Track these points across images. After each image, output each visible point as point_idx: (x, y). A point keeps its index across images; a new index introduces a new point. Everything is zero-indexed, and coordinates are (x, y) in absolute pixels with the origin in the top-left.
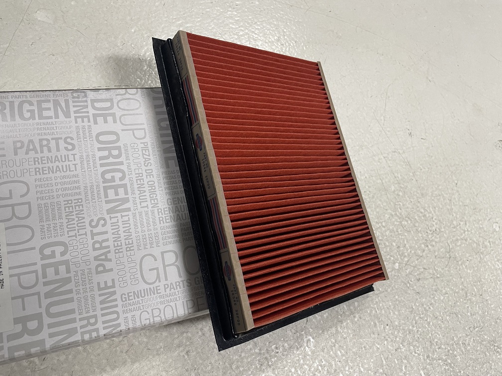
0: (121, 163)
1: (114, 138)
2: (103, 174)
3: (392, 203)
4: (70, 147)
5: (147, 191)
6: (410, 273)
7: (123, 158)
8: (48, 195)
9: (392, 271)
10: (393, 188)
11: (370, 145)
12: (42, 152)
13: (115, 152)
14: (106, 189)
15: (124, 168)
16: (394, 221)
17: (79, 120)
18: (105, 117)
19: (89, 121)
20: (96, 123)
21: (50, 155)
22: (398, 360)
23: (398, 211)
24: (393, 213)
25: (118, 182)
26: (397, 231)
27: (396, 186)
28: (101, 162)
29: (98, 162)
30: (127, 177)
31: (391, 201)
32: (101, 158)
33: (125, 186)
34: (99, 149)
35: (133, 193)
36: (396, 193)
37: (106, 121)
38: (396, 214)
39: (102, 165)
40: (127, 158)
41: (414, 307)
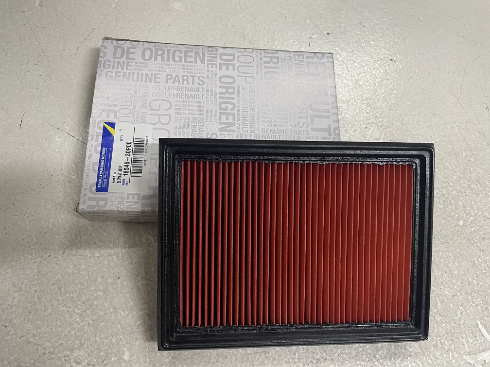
0: (234, 99)
1: (231, 80)
2: (221, 103)
3: (461, 167)
4: (201, 83)
5: (249, 120)
6: (475, 231)
7: (235, 96)
8: (182, 112)
9: (456, 226)
10: (464, 154)
11: (444, 114)
12: (183, 83)
13: (231, 91)
14: (220, 114)
15: (235, 102)
16: (462, 184)
17: (210, 66)
18: (228, 65)
19: (216, 68)
20: (221, 69)
21: (187, 86)
22: (454, 305)
23: (468, 175)
24: (462, 176)
25: (229, 111)
26: (465, 193)
27: (468, 152)
28: (221, 95)
29: (218, 95)
30: (236, 108)
31: (461, 165)
32: (220, 93)
33: (234, 114)
34: (220, 87)
35: (239, 120)
36: (467, 158)
37: (228, 69)
38: (465, 177)
39: (220, 98)
40: (238, 96)
41: (476, 262)
